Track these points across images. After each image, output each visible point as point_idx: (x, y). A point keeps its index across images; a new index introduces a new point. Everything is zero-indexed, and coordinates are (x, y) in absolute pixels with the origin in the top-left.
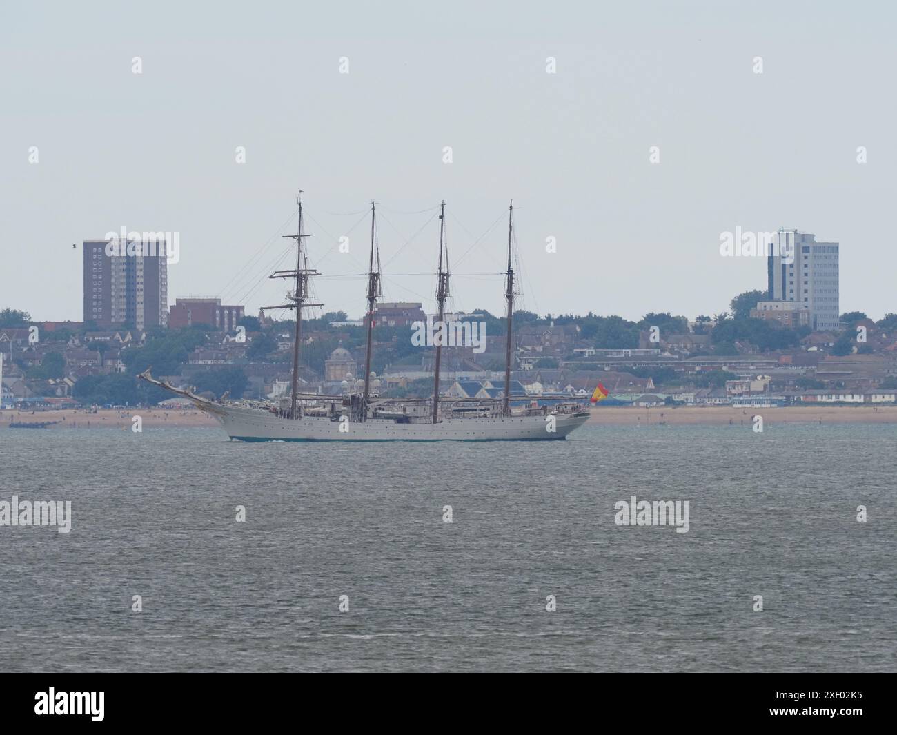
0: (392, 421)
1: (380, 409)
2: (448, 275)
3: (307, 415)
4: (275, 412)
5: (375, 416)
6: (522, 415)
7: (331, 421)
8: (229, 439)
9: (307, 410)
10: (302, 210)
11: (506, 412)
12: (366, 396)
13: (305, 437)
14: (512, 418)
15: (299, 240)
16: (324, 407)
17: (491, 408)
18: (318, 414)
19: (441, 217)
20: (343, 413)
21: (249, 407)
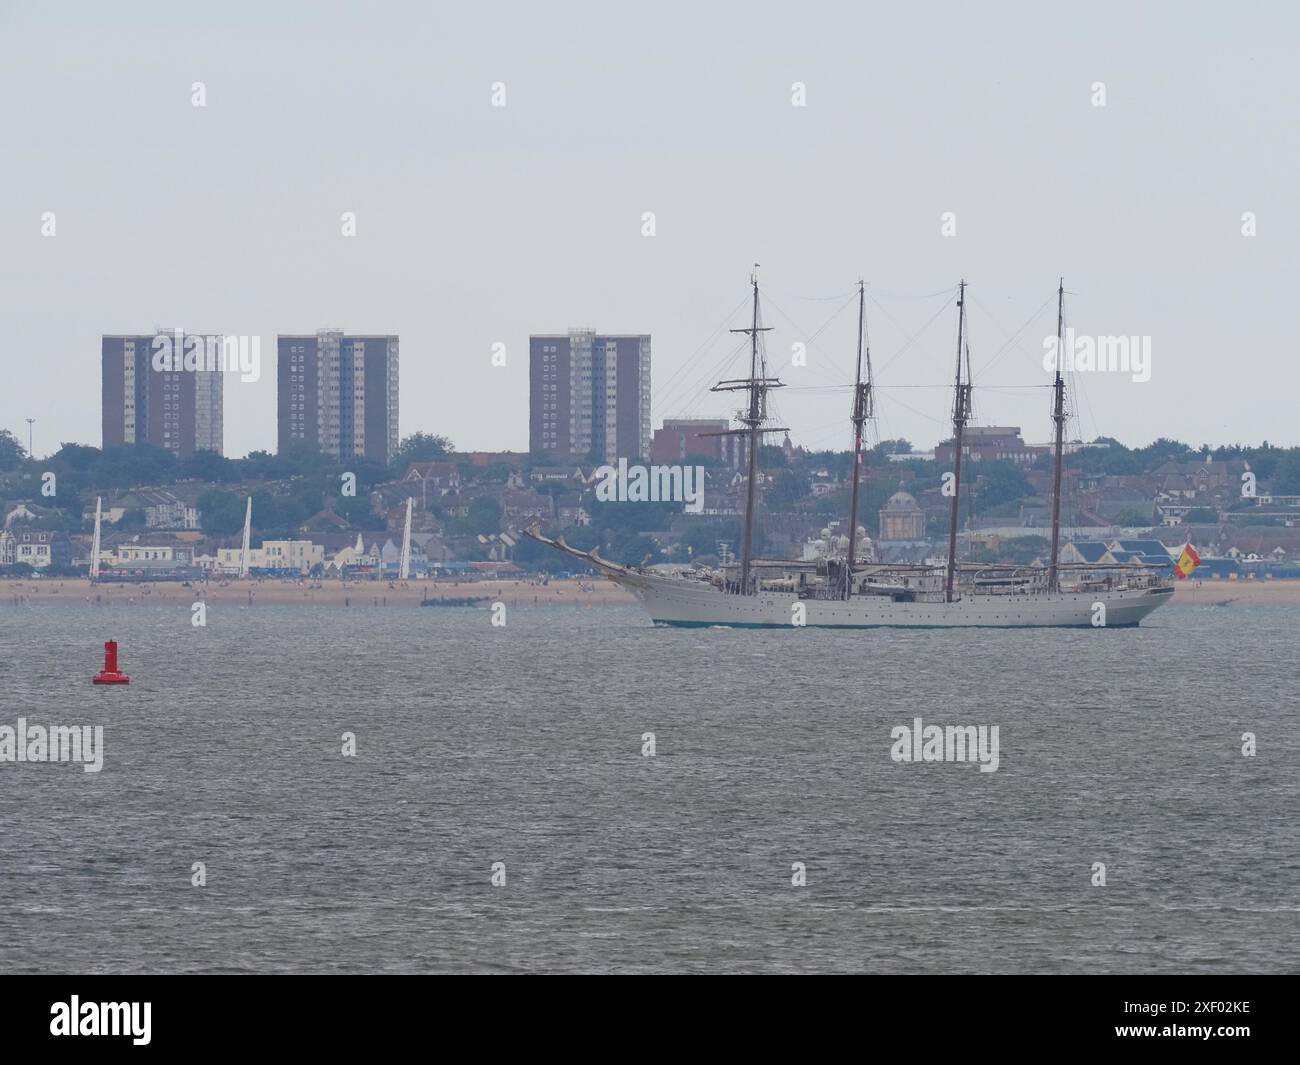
0: (888, 599)
1: (870, 580)
2: (969, 387)
3: (765, 589)
4: (718, 584)
5: (863, 591)
6: (1076, 592)
7: (800, 598)
8: (653, 625)
9: (765, 581)
10: (759, 294)
11: (1053, 586)
12: (851, 561)
13: (760, 622)
14: (1062, 596)
15: (754, 335)
16: (790, 578)
17: (1031, 579)
18: (781, 589)
19: (960, 304)
20: (817, 587)
21: (682, 578)
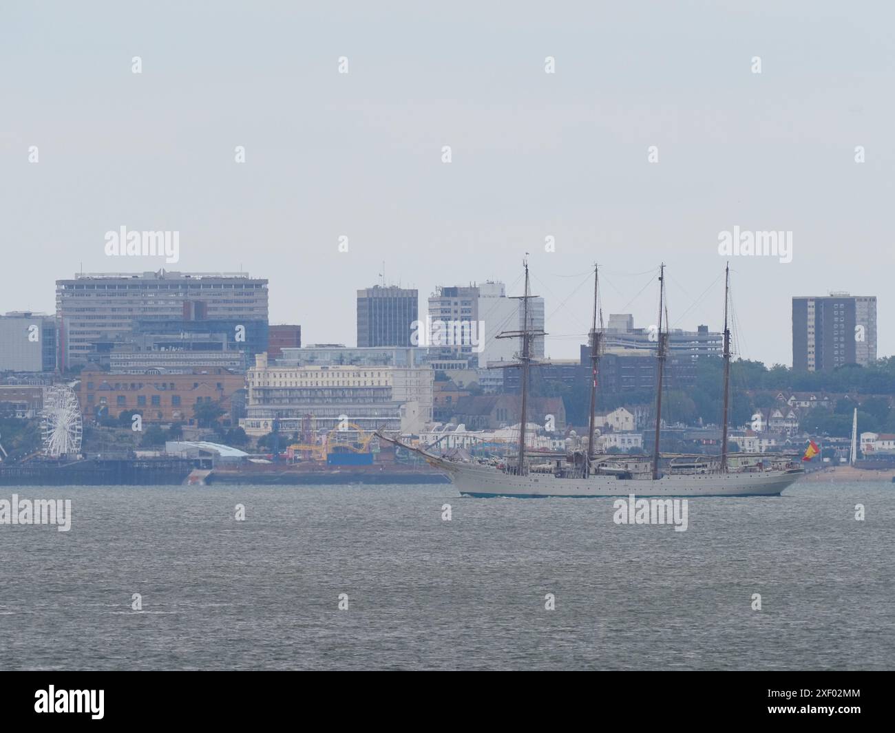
0: (614, 477)
1: (603, 465)
3: (533, 471)
4: (502, 468)
5: (598, 472)
6: (738, 472)
7: (556, 477)
8: (460, 495)
9: (533, 466)
10: (529, 273)
11: (724, 468)
12: (591, 452)
13: (531, 493)
14: (729, 475)
15: (526, 301)
16: (550, 464)
17: (708, 464)
18: (544, 471)
19: (661, 279)
20: (567, 470)
21: (479, 464)
